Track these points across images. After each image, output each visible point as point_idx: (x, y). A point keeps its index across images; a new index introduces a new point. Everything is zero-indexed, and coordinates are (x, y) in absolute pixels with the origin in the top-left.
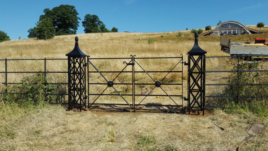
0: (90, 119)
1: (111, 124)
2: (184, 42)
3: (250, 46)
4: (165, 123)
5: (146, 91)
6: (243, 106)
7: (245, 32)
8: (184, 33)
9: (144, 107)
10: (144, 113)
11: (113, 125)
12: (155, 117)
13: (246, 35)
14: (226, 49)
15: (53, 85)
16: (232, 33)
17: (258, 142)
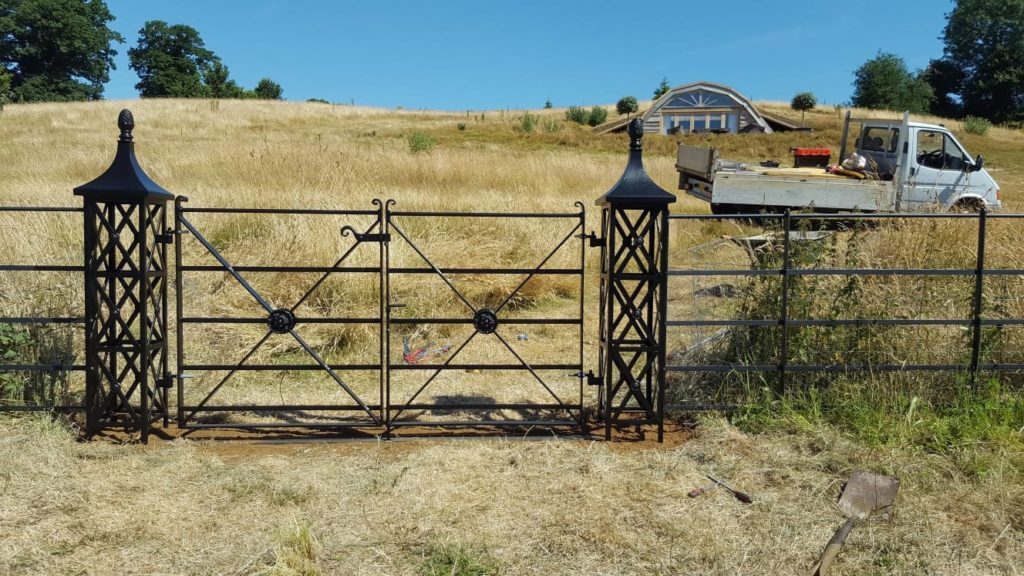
0: (190, 479)
1: (288, 498)
2: (542, 152)
3: (782, 175)
4: (523, 481)
5: (424, 343)
6: (803, 401)
7: (752, 126)
8: (541, 120)
9: (422, 413)
10: (431, 441)
11: (299, 501)
12: (479, 458)
13: (755, 134)
14: (696, 185)
15: (11, 325)
16: (708, 126)
17: (882, 548)
